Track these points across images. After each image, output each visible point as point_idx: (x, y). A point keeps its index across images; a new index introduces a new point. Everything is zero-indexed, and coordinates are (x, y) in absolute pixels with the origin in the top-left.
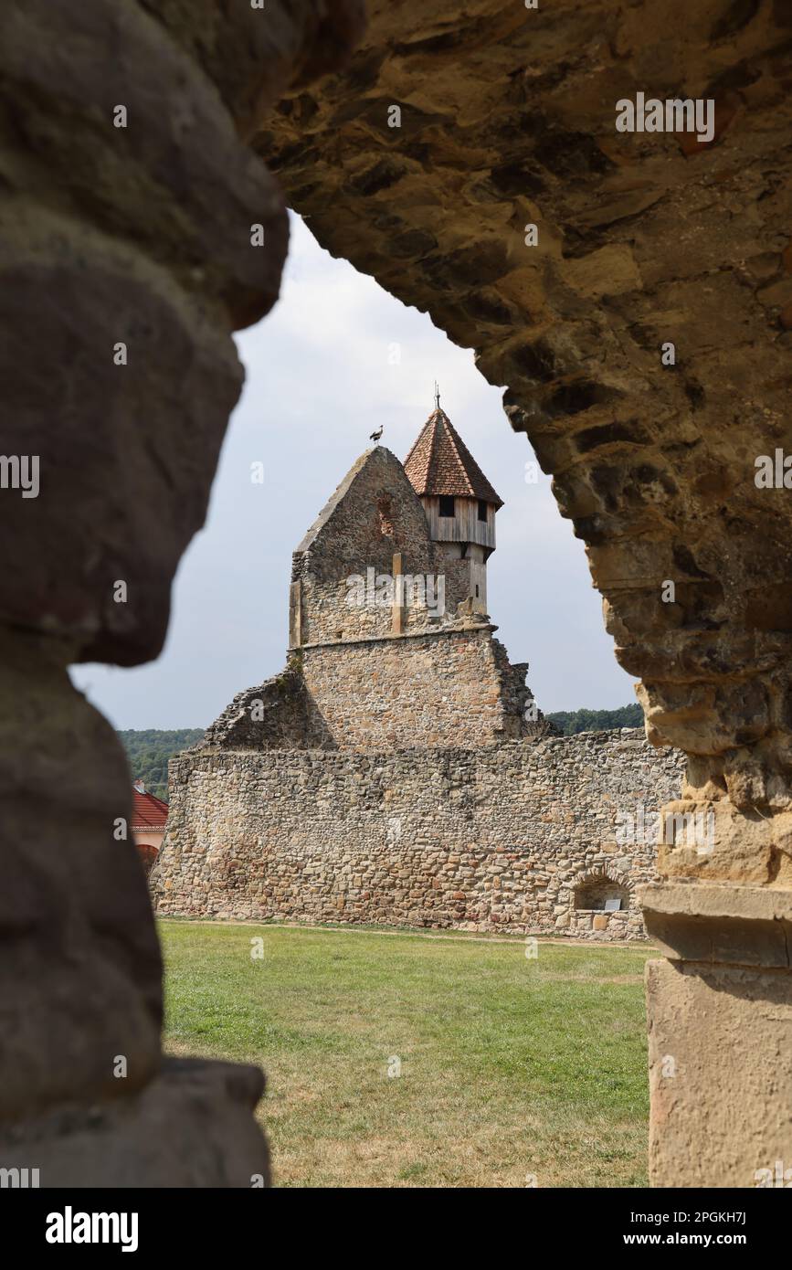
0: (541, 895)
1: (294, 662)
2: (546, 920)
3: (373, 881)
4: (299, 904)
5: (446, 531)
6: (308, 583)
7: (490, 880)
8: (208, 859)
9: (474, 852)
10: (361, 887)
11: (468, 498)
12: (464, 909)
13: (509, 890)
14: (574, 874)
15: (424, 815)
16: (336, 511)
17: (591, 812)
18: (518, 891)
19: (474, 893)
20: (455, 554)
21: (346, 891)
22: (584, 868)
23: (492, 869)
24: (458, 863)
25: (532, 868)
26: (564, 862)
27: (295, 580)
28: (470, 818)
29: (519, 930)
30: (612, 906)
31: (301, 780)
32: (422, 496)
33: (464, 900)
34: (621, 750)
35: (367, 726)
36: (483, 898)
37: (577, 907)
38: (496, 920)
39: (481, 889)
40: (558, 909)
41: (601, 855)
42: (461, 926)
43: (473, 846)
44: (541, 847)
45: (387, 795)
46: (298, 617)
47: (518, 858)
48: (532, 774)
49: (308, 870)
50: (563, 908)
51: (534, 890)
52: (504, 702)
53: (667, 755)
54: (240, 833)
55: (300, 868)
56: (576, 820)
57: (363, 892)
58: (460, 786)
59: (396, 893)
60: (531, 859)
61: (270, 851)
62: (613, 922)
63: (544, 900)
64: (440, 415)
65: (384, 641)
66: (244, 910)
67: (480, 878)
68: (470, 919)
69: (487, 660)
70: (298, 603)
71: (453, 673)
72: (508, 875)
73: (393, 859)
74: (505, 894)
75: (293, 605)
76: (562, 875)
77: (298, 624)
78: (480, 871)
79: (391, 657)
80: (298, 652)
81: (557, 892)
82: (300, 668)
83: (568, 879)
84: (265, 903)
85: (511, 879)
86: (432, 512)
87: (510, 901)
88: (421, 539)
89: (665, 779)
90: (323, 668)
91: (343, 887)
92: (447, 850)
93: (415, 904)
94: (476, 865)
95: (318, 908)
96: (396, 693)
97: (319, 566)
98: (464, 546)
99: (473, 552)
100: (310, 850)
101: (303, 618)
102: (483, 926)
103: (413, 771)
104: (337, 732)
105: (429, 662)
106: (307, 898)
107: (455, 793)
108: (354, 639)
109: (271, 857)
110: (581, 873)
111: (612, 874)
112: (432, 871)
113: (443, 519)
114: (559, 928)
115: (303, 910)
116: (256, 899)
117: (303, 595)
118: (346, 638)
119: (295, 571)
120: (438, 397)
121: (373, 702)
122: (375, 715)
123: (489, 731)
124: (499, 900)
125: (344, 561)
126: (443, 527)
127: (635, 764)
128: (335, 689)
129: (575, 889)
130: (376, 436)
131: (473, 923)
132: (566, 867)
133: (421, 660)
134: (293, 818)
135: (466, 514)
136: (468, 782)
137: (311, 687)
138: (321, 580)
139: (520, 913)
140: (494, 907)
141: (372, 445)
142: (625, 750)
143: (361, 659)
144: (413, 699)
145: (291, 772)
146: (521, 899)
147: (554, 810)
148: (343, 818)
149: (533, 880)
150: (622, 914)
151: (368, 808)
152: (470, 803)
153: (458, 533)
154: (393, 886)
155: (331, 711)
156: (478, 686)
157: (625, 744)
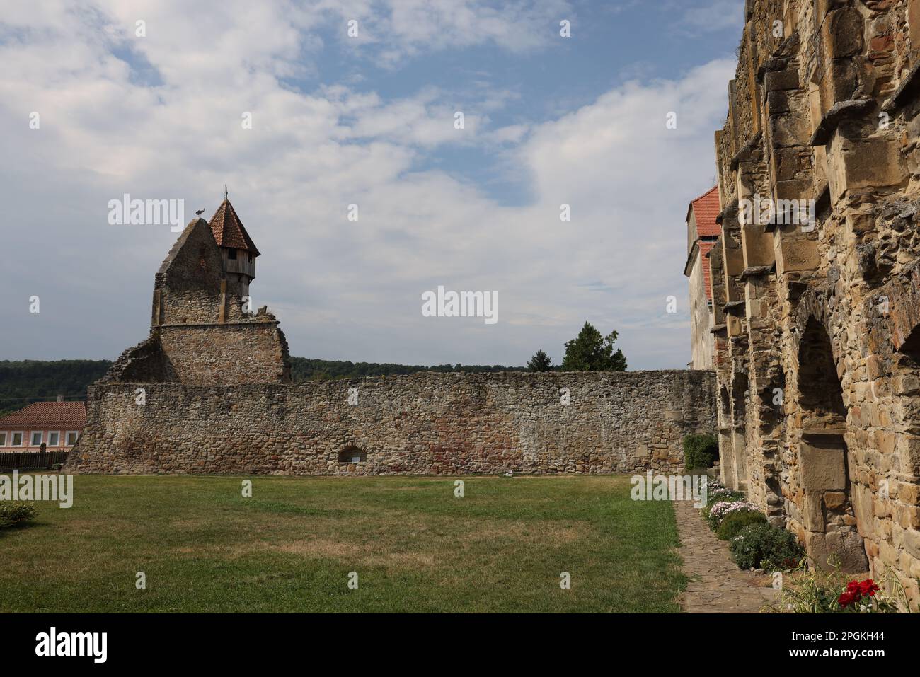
0: (320, 456)
1: (155, 334)
2: (322, 468)
3: (225, 451)
4: (175, 464)
5: (232, 266)
6: (165, 291)
7: (293, 450)
8: (114, 442)
9: (284, 436)
10: (216, 455)
11: (244, 250)
12: (277, 464)
13: (303, 454)
14: (339, 445)
15: (256, 417)
16: (180, 252)
17: (349, 416)
18: (308, 455)
19: (283, 456)
20: (235, 279)
21: (206, 457)
22: (344, 442)
23: (294, 444)
24: (274, 442)
25: (316, 443)
26: (334, 440)
27: (156, 288)
28: (282, 419)
29: (308, 473)
30: (356, 460)
31: (180, 399)
32: (220, 246)
33: (278, 460)
34: (366, 387)
35: (201, 370)
36: (288, 458)
37: (339, 461)
38: (295, 468)
39: (287, 454)
40: (329, 462)
41: (353, 436)
42: (275, 473)
43: (284, 433)
44: (322, 433)
45: (234, 408)
46: (158, 309)
47: (309, 439)
48: (318, 398)
49: (182, 446)
50: (332, 462)
51: (317, 454)
52: (284, 361)
53: (389, 390)
54: (138, 426)
55: (178, 445)
56: (341, 420)
57: (217, 457)
58: (277, 403)
59: (237, 457)
60: (316, 439)
61: (158, 437)
62: (358, 467)
63: (322, 458)
64: (227, 203)
65: (214, 326)
66: (139, 468)
67: (287, 449)
68: (280, 469)
69: (275, 339)
70: (158, 301)
71: (256, 345)
72: (302, 446)
73: (236, 440)
74: (301, 456)
75: (155, 302)
76: (333, 446)
77: (158, 313)
78: (287, 445)
79: (217, 334)
80: (158, 329)
81: (329, 455)
82: (159, 339)
83: (335, 448)
84: (153, 464)
85: (305, 449)
86: (225, 256)
87: (303, 459)
88: (219, 270)
89: (387, 401)
90: (174, 338)
91: (204, 455)
92: (269, 435)
93: (249, 463)
94: (285, 443)
95: (188, 466)
96: (220, 353)
97: (171, 282)
98: (240, 276)
99: (244, 279)
100: (184, 436)
101: (162, 310)
102: (287, 472)
103: (250, 395)
104: (181, 373)
105: (241, 338)
106: (181, 461)
107: (274, 407)
108: (193, 323)
109: (159, 440)
110: (342, 445)
111: (359, 445)
112: (259, 446)
113: (230, 260)
114: (329, 472)
115: (178, 468)
116: (147, 463)
117: (162, 297)
118: (189, 322)
119: (156, 283)
120: (227, 193)
121: (205, 358)
122: (207, 365)
123: (275, 375)
124: (297, 459)
125: (183, 280)
126: (230, 264)
127: (372, 394)
128: (182, 350)
129: (339, 452)
130: (199, 213)
131: (282, 471)
132: (335, 443)
133: (236, 337)
134: (173, 419)
135: (242, 258)
136: (282, 401)
137: (166, 348)
138: (173, 290)
139: (309, 465)
140: (294, 463)
141: (197, 218)
142: (368, 387)
143: (200, 335)
144: (230, 357)
145: (173, 394)
146: (309, 458)
147: (329, 414)
148: (206, 419)
149: (316, 449)
150: (363, 463)
151: (221, 414)
152: (282, 412)
153: (237, 268)
154: (235, 454)
155: (178, 361)
156: (270, 352)
157: (368, 384)
